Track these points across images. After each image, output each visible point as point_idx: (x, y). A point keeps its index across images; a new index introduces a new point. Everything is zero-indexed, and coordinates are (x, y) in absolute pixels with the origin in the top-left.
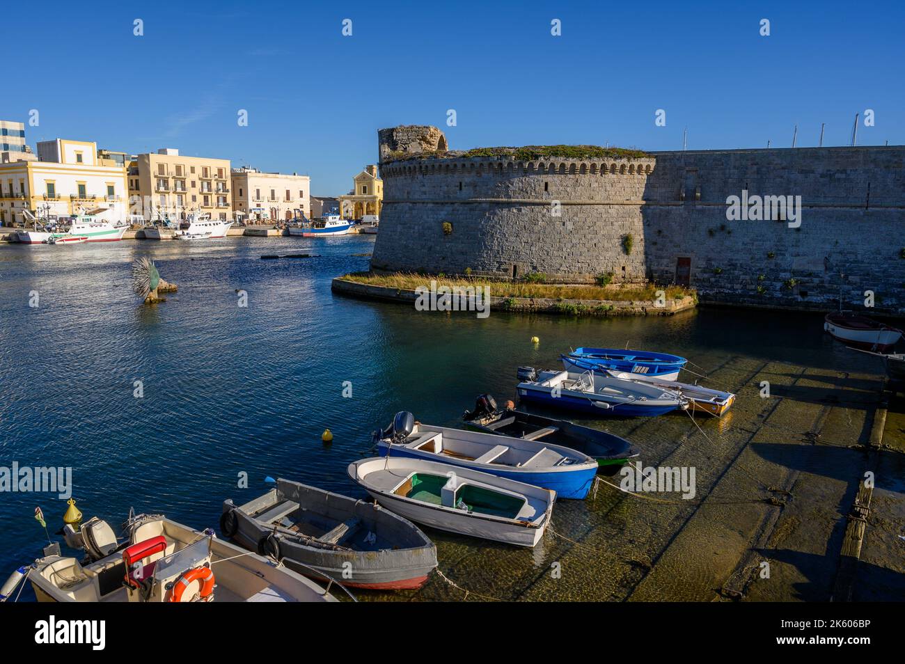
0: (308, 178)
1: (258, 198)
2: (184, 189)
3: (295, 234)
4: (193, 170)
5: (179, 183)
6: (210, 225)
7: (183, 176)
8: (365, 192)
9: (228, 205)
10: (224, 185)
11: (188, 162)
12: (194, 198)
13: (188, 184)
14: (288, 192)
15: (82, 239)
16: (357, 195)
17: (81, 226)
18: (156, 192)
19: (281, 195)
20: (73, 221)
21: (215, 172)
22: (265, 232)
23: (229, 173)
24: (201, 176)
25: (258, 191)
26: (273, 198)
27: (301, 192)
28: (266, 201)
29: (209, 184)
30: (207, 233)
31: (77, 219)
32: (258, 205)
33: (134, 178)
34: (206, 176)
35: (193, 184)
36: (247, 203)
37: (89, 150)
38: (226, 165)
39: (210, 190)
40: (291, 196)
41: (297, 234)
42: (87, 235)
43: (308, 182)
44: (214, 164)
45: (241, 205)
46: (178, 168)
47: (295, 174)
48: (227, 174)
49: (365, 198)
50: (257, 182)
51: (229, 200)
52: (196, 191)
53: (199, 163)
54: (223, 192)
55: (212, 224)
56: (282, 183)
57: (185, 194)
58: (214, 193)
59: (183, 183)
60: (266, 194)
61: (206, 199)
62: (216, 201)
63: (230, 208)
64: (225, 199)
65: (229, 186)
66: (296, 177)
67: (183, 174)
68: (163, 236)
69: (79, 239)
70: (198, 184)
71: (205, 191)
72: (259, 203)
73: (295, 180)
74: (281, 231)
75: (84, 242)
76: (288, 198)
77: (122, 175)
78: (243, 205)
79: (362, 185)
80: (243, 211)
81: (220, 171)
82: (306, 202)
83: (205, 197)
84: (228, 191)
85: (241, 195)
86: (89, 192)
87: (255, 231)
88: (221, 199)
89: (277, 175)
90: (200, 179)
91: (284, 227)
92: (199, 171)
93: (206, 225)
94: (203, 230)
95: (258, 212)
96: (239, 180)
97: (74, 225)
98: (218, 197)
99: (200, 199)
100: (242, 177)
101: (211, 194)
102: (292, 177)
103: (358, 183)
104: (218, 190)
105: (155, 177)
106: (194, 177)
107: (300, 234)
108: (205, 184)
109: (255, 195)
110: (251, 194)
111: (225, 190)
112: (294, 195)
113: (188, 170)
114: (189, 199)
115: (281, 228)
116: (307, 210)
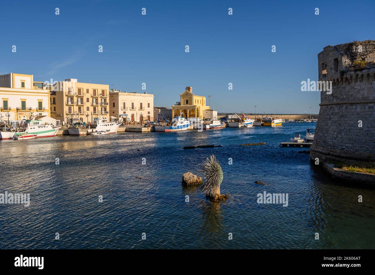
0: (153, 95)
1: (124, 108)
2: (82, 103)
3: (159, 130)
4: (88, 91)
5: (79, 99)
6: (109, 125)
7: (82, 95)
8: (187, 103)
9: (107, 112)
10: (105, 100)
11: (85, 86)
12: (88, 109)
13: (85, 100)
14: (141, 104)
15: (34, 136)
16: (182, 105)
17: (32, 127)
18: (66, 105)
19: (137, 106)
20: (28, 124)
21: (100, 92)
22: (140, 129)
23: (108, 93)
24: (92, 95)
25: (124, 103)
26: (133, 108)
27: (149, 104)
28: (129, 110)
29: (97, 100)
30: (108, 131)
31: (31, 122)
32: (124, 113)
33: (53, 96)
34: (95, 95)
35: (88, 100)
36: (118, 112)
37: (29, 80)
38: (106, 88)
39: (97, 103)
40: (143, 106)
41: (161, 130)
42: (36, 133)
43: (152, 98)
44: (100, 87)
45: (114, 112)
46: (79, 90)
47: (145, 93)
48: (107, 93)
49: (188, 107)
50: (124, 98)
51: (108, 110)
52: (89, 104)
53: (91, 87)
54: (105, 104)
55: (110, 125)
56: (137, 99)
57: (83, 106)
58: (99, 105)
59: (82, 99)
60: (129, 105)
61: (95, 109)
62: (100, 110)
63: (108, 115)
64: (105, 109)
65: (108, 101)
66: (146, 95)
67: (82, 94)
68: (81, 133)
69: (32, 136)
70: (90, 100)
71: (94, 104)
72: (125, 111)
73: (145, 96)
74: (150, 128)
75: (35, 138)
76: (141, 108)
77: (47, 95)
78: (115, 113)
79: (185, 99)
80: (115, 116)
81: (103, 91)
82: (151, 109)
83: (94, 108)
84: (107, 104)
85: (114, 106)
86: (28, 106)
87: (133, 129)
88: (103, 109)
89: (135, 94)
90: (92, 97)
91: (151, 126)
92: (91, 92)
93: (106, 125)
94: (105, 128)
95: (125, 117)
96: (114, 96)
97: (29, 127)
98: (102, 108)
99: (91, 109)
100: (115, 95)
101: (98, 106)
102: (144, 95)
103: (183, 98)
104: (102, 103)
105: (66, 96)
106: (88, 96)
107: (163, 130)
108: (94, 100)
109: (123, 106)
110: (121, 105)
111: (106, 103)
112: (145, 106)
113: (85, 91)
114: (85, 109)
115: (149, 126)
116: (152, 115)
